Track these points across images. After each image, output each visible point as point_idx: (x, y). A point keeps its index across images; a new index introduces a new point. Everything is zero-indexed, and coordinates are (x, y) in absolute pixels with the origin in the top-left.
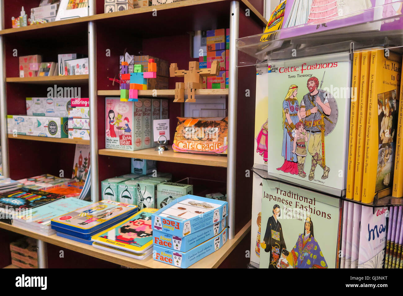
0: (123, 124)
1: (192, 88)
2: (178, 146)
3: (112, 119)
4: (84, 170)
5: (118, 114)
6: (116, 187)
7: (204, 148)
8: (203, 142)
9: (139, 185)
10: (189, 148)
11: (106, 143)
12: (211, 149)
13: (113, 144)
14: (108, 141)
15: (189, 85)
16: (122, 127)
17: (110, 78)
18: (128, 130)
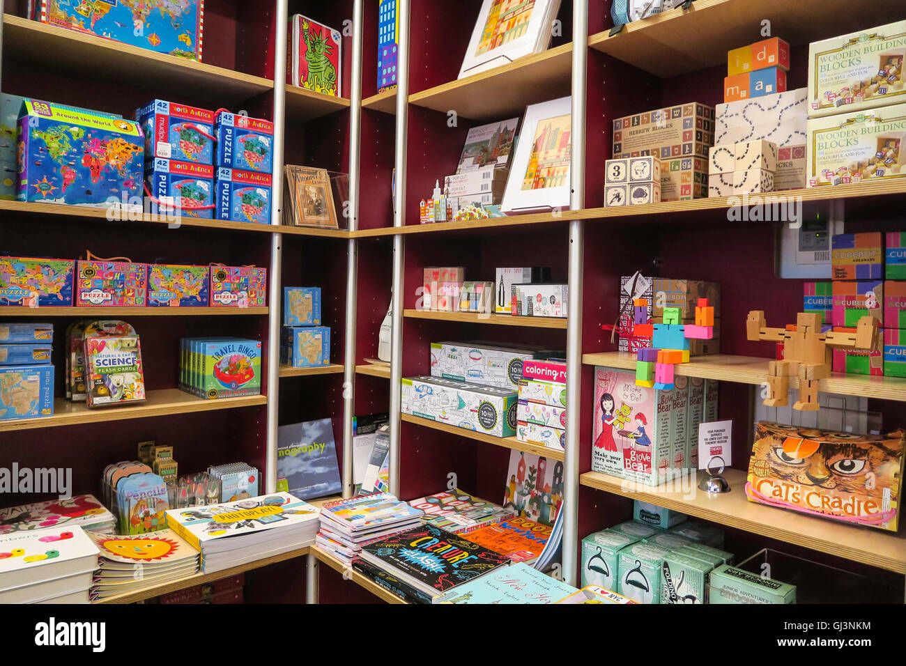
0: (633, 425)
1: (811, 379)
2: (759, 490)
3: (608, 413)
4: (529, 493)
5: (623, 404)
6: (614, 559)
7: (829, 505)
8: (824, 490)
9: (666, 565)
10: (786, 499)
11: (594, 460)
12: (846, 511)
13: (609, 464)
14: (597, 456)
15: (804, 372)
16: (630, 433)
17: (605, 326)
18: (645, 440)
